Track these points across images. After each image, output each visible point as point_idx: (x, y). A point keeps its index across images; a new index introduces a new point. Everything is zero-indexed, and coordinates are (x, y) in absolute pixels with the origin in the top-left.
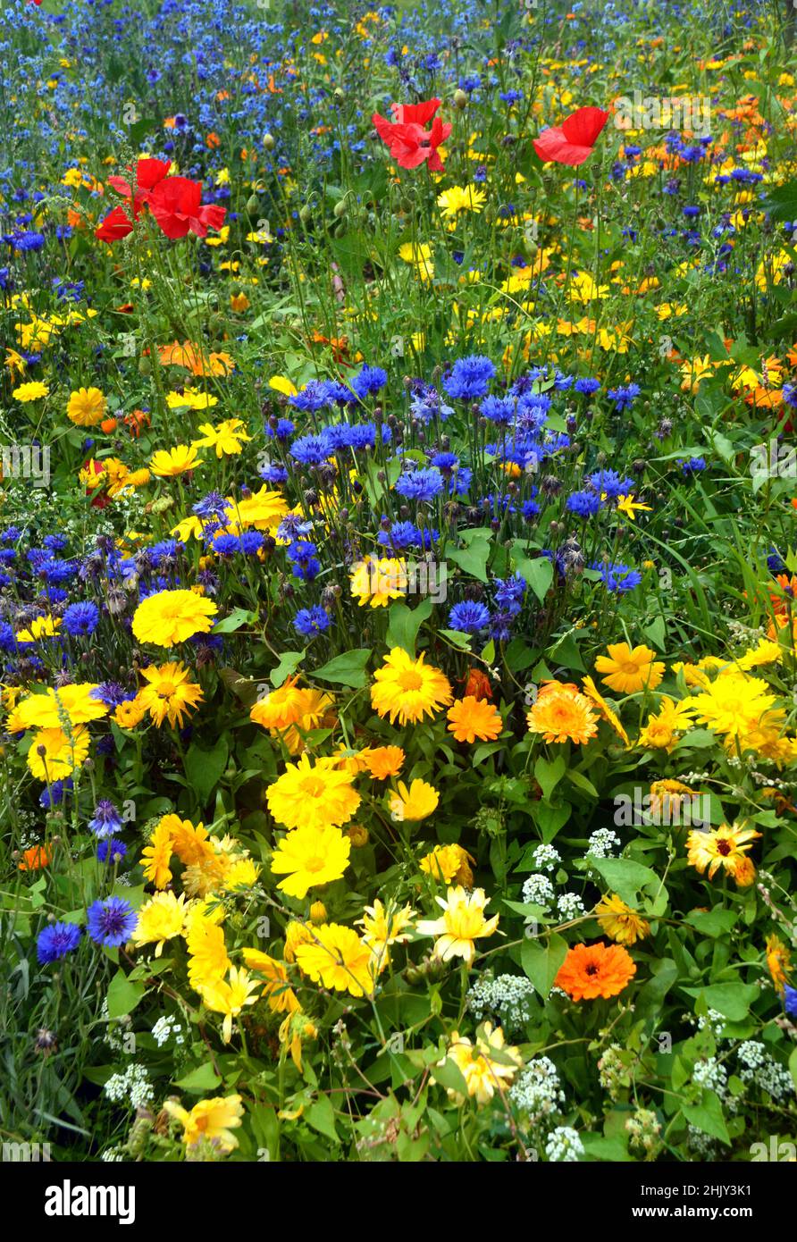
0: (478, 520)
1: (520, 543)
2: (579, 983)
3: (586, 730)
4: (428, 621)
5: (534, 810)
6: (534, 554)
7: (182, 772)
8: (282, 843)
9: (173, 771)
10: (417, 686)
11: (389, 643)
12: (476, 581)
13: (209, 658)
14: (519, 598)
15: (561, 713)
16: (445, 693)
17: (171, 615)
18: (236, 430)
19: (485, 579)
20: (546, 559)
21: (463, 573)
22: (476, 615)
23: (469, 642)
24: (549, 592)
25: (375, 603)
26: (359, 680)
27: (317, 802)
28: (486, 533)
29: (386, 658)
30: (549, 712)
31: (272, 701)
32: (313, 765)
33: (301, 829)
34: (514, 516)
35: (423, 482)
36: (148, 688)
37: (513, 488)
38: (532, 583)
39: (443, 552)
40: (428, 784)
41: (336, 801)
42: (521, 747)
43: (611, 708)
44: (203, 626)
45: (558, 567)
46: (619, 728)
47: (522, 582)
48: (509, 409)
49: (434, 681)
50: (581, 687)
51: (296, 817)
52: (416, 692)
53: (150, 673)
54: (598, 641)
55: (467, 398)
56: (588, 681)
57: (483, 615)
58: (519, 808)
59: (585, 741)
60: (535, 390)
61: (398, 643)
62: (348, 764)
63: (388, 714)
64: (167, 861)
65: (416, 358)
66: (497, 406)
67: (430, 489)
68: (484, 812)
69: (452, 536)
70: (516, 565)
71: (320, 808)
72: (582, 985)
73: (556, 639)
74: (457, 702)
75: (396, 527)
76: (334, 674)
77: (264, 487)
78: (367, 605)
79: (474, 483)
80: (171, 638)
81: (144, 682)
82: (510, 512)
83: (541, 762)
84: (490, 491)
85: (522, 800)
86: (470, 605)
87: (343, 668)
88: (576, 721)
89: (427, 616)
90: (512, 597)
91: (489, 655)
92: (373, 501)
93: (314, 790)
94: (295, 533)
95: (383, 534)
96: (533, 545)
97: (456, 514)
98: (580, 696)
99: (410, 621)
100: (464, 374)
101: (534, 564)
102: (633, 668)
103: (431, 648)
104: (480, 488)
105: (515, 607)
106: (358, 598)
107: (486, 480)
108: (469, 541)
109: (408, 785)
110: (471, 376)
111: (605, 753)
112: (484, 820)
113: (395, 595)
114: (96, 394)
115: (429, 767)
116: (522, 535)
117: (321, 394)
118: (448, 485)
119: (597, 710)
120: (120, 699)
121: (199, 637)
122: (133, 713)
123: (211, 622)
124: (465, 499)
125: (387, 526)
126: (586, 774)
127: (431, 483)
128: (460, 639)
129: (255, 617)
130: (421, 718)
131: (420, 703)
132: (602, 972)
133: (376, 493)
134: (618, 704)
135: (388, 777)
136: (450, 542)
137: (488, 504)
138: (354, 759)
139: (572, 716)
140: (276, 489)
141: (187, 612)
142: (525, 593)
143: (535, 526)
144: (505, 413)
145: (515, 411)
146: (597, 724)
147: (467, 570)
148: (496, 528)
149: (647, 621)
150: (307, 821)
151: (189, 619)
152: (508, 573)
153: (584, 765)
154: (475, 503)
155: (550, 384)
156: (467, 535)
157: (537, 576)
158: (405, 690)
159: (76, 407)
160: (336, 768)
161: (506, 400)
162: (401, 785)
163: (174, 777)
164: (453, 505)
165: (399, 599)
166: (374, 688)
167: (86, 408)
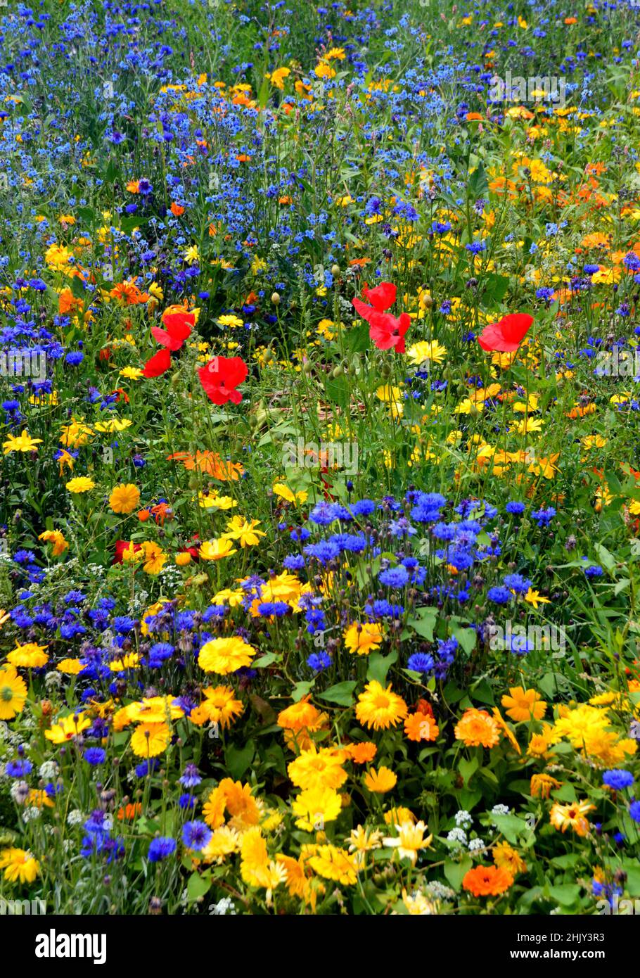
0: (430, 602)
1: (455, 618)
2: (478, 886)
3: (493, 739)
4: (394, 665)
5: (456, 794)
6: (465, 626)
7: (223, 762)
8: (298, 797)
9: (217, 761)
10: (386, 705)
11: (368, 678)
12: (426, 641)
13: (247, 684)
14: (452, 653)
15: (476, 727)
16: (404, 710)
17: (225, 653)
18: (255, 528)
19: (432, 640)
20: (472, 629)
21: (418, 635)
22: (425, 662)
23: (420, 678)
24: (473, 651)
25: (361, 652)
26: (349, 701)
27: (321, 774)
28: (434, 611)
29: (366, 687)
30: (469, 727)
31: (293, 711)
32: (318, 752)
33: (311, 789)
34: (453, 601)
35: (396, 576)
36: (207, 701)
37: (452, 583)
38: (463, 645)
39: (406, 621)
40: (390, 770)
41: (333, 775)
42: (451, 752)
43: (510, 728)
44: (247, 662)
45: (479, 635)
46: (514, 741)
47: (455, 643)
48: (452, 532)
49: (397, 703)
50: (492, 714)
51: (308, 782)
52: (385, 710)
53: (209, 693)
54: (505, 686)
55: (425, 522)
56: (496, 710)
57: (430, 662)
58: (447, 792)
59: (491, 746)
60: (471, 518)
61: (375, 678)
62: (340, 754)
63: (367, 723)
64: (223, 810)
65: (386, 475)
66: (444, 530)
67: (400, 581)
68: (424, 794)
69: (411, 611)
70: (452, 632)
71: (323, 777)
72: (479, 887)
73: (475, 680)
74: (411, 715)
75: (377, 603)
76: (332, 696)
77: (285, 572)
78: (356, 653)
79: (428, 577)
80: (226, 669)
81: (204, 698)
82: (450, 598)
83: (463, 760)
84: (437, 584)
85: (450, 786)
86: (422, 656)
87: (336, 694)
88: (485, 733)
89: (394, 661)
90: (448, 652)
91: (431, 687)
92: (361, 586)
93: (319, 766)
94: (310, 603)
95: (368, 607)
96: (464, 620)
97: (416, 597)
98: (489, 719)
99: (383, 665)
100: (424, 506)
101: (464, 631)
102: (526, 705)
103: (396, 682)
104: (431, 581)
105: (450, 658)
106: (350, 648)
107: (436, 576)
108: (423, 615)
109: (377, 770)
110: (429, 508)
111: (505, 757)
112: (425, 800)
113: (374, 647)
114: (132, 490)
115: (391, 761)
116: (457, 614)
117: (329, 514)
118: (411, 578)
119: (500, 728)
120: (191, 707)
121: (243, 670)
122: (202, 715)
123: (251, 660)
124: (421, 587)
125: (371, 602)
126: (493, 771)
127: (401, 577)
128: (415, 675)
129: (281, 658)
130: (388, 726)
131: (388, 716)
132: (491, 881)
133: (363, 581)
134: (514, 726)
135: (365, 764)
136: (410, 615)
137: (436, 592)
138: (344, 751)
139: (484, 730)
140: (293, 574)
141: (235, 653)
142: (457, 650)
143: (466, 608)
144: (449, 535)
145: (456, 534)
146: (500, 735)
147: (420, 633)
148: (441, 607)
149: (538, 676)
150: (314, 785)
151: (237, 657)
152: (447, 637)
153: (491, 765)
154: (428, 590)
155: (481, 514)
156: (422, 611)
157: (466, 640)
158: (378, 708)
159: (117, 499)
160: (332, 755)
161: (450, 526)
162: (372, 770)
163: (218, 765)
164: (413, 591)
165: (376, 650)
166: (358, 706)
167: (124, 500)
